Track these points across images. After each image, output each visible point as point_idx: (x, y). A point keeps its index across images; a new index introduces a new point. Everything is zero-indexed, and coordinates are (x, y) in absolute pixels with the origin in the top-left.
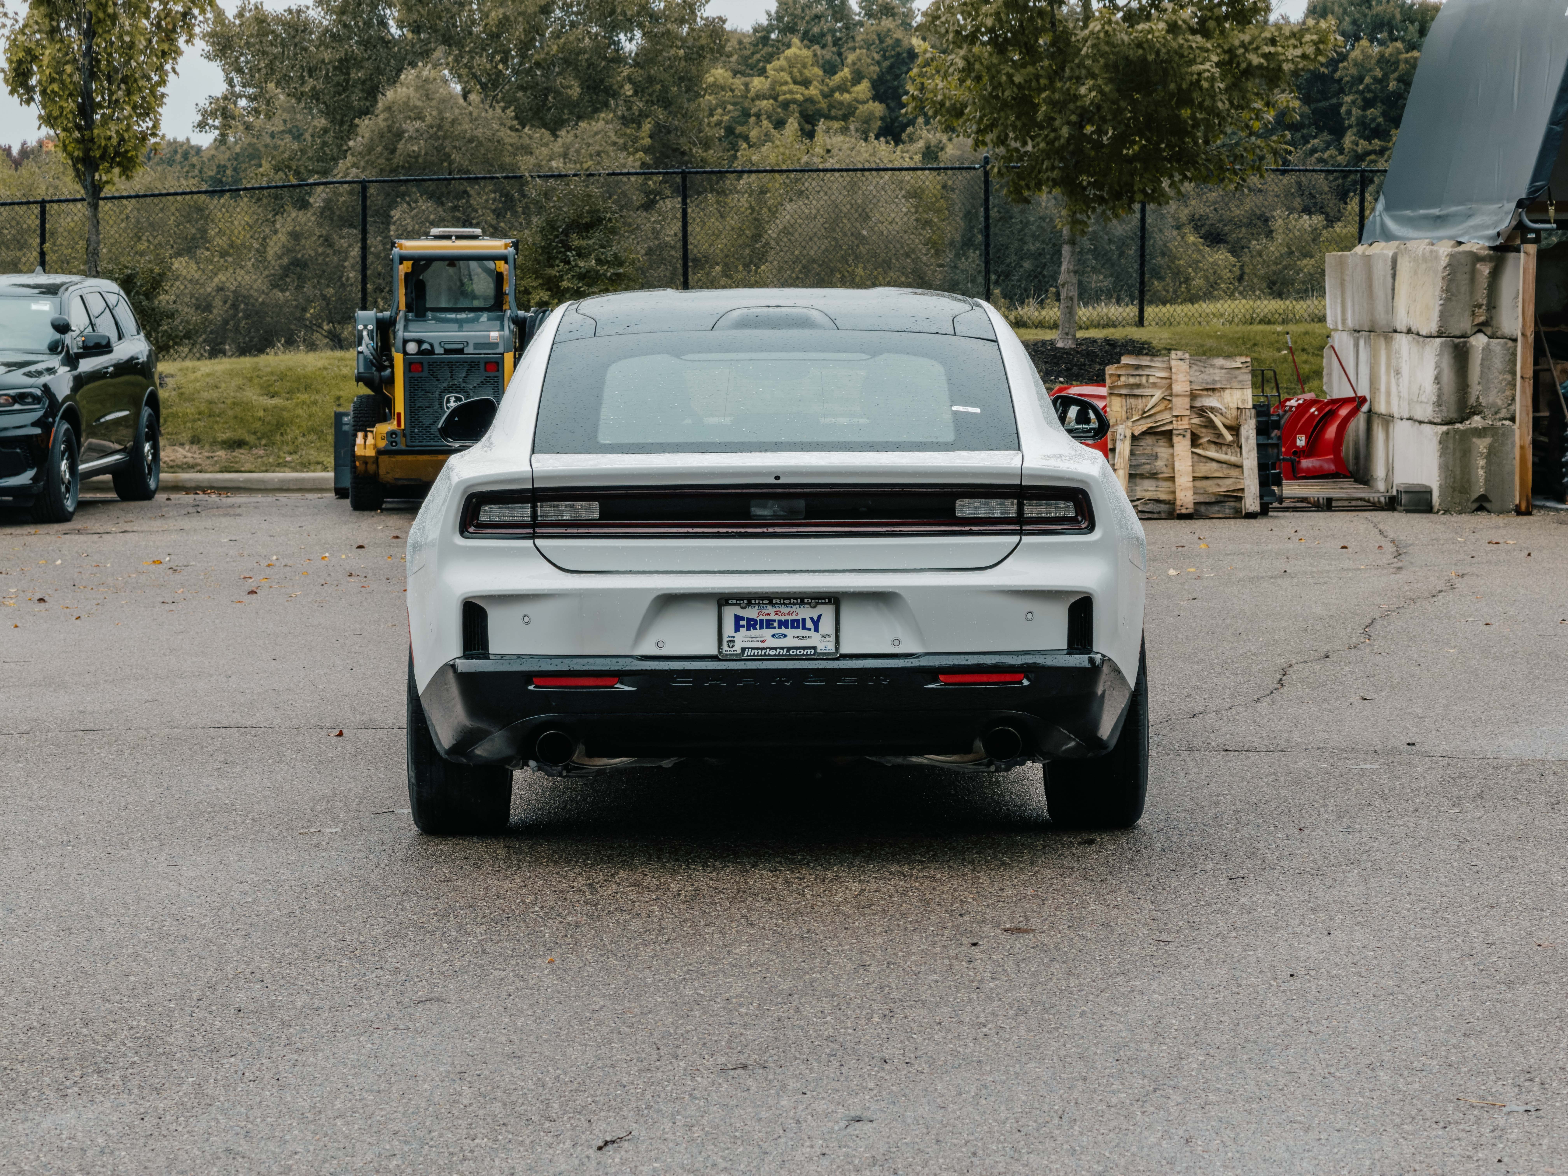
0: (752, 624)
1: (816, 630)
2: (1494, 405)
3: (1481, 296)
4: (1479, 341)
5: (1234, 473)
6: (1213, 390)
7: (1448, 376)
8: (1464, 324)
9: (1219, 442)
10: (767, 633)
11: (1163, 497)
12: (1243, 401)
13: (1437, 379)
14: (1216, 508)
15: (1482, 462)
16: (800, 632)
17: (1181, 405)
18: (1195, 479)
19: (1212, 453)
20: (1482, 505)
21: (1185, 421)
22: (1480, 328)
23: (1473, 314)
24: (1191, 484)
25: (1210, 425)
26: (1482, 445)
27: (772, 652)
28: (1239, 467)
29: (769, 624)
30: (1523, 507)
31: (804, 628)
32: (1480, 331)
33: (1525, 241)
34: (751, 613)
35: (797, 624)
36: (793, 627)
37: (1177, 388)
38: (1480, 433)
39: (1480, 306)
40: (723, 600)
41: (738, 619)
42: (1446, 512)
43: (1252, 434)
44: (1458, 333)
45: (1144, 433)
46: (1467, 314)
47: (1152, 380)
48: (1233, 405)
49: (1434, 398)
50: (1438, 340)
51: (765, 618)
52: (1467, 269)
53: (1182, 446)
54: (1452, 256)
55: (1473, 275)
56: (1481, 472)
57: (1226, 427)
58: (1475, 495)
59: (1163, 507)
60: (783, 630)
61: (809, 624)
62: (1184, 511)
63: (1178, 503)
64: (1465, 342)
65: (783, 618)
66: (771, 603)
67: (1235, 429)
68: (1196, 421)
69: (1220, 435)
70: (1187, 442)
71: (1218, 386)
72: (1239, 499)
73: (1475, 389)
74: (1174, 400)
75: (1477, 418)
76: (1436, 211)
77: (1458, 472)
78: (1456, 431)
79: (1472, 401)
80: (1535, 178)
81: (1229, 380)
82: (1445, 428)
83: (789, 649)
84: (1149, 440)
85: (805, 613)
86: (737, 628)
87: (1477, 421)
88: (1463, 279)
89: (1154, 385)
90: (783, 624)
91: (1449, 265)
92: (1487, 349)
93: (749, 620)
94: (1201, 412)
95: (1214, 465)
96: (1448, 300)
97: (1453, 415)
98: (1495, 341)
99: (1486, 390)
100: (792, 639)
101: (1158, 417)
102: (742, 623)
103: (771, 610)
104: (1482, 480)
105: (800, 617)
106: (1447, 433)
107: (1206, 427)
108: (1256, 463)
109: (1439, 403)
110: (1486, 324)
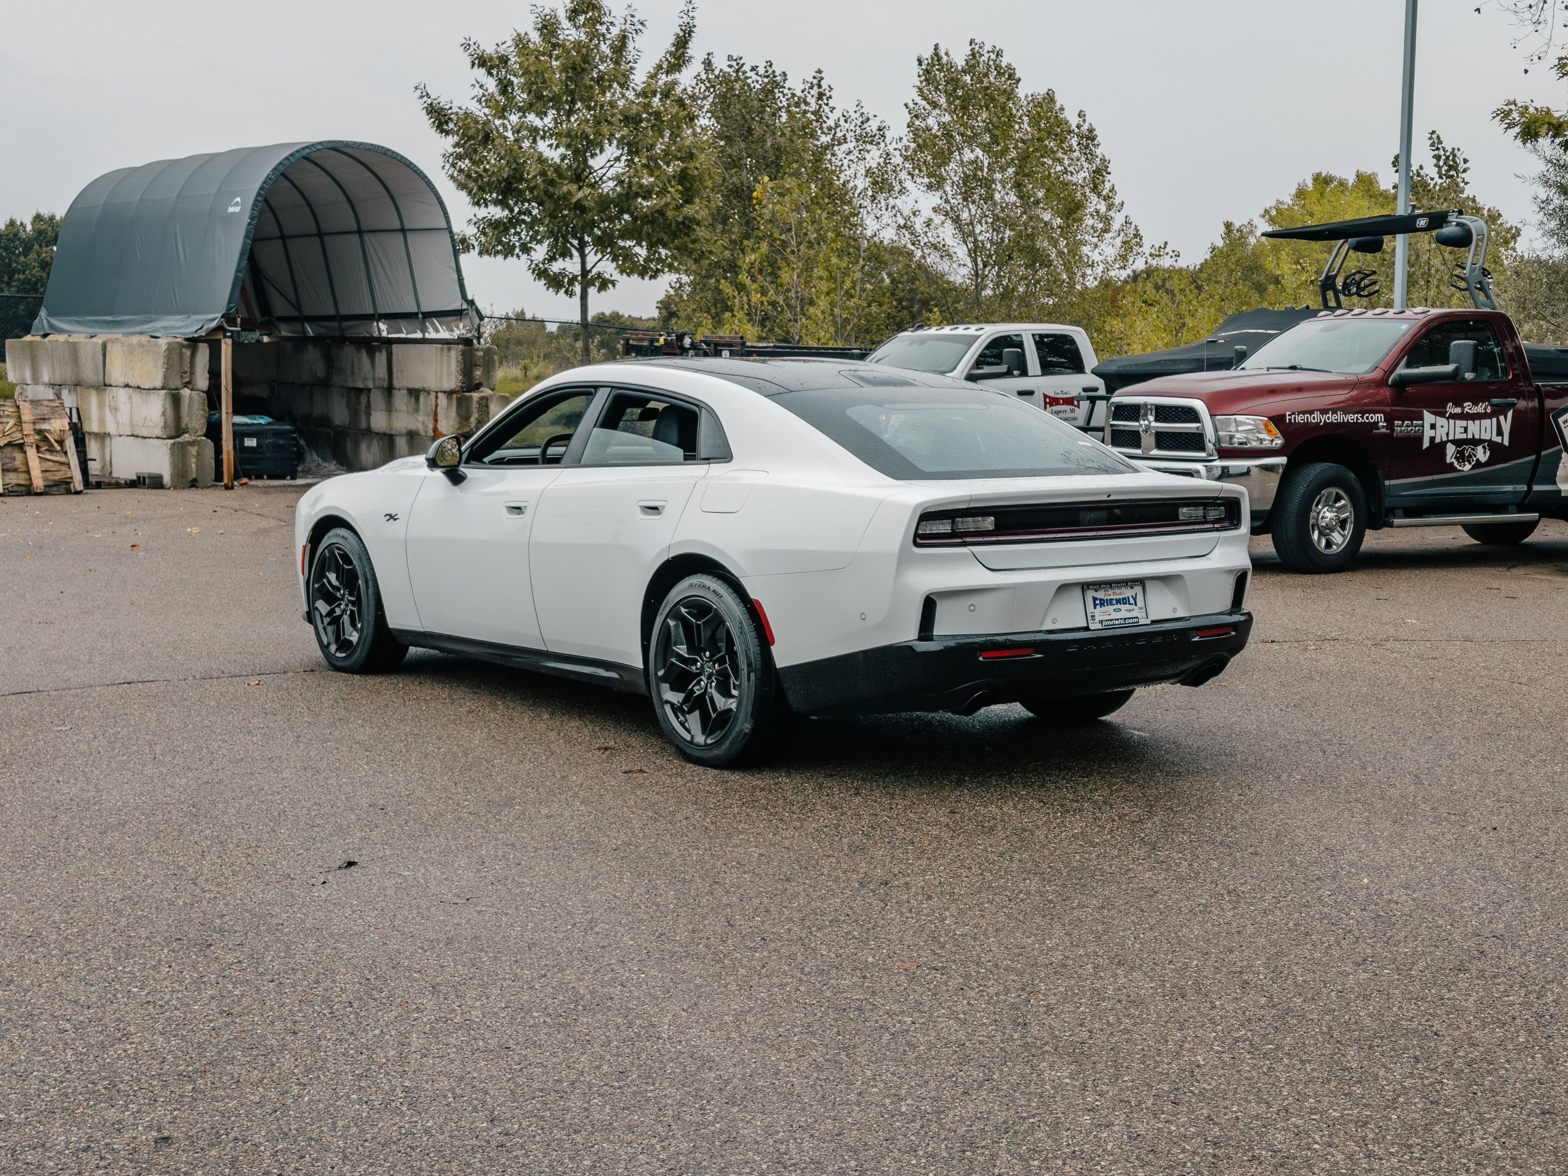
0: (1103, 603)
1: (1136, 605)
2: (195, 428)
3: (187, 367)
4: (186, 392)
5: (64, 468)
6: (44, 419)
7: (170, 412)
8: (177, 382)
9: (51, 450)
10: (1110, 608)
11: (22, 482)
12: (63, 426)
13: (164, 414)
14: (55, 489)
15: (194, 460)
16: (1127, 607)
17: (28, 428)
18: (42, 471)
19: (48, 456)
20: (194, 484)
21: (31, 437)
22: (186, 385)
23: (182, 377)
24: (41, 475)
25: (46, 439)
26: (193, 450)
27: (1117, 622)
28: (68, 465)
29: (1110, 602)
30: (230, 485)
31: (1130, 604)
32: (185, 386)
33: (225, 337)
34: (1100, 595)
35: (1125, 601)
36: (1124, 604)
37: (25, 418)
38: (191, 444)
39: (186, 373)
40: (1085, 586)
41: (1095, 599)
42: (175, 488)
43: (73, 445)
44: (174, 387)
45: (5, 445)
46: (178, 377)
47: (6, 413)
48: (58, 428)
49: (162, 424)
50: (163, 392)
51: (1108, 598)
52: (178, 351)
53: (31, 453)
54: (169, 344)
55: (181, 354)
56: (193, 466)
57: (57, 441)
58: (191, 478)
59: (23, 488)
60: (1119, 606)
61: (1132, 601)
62: (39, 491)
63: (35, 485)
64: (178, 394)
65: (1118, 597)
66: (1111, 587)
67: (61, 442)
68: (37, 437)
69: (52, 445)
70: (34, 450)
71: (47, 417)
72: (69, 483)
73: (185, 420)
74: (23, 425)
75: (187, 435)
76: (109, 318)
77: (180, 465)
78: (179, 443)
79: (183, 425)
80: (229, 302)
81: (53, 413)
82: (172, 441)
83: (1125, 619)
84: (9, 449)
85: (1128, 593)
86: (1095, 606)
87: (186, 437)
88: (176, 358)
89: (8, 416)
90: (1118, 601)
91: (168, 349)
92: (190, 397)
93: (1101, 600)
94: (40, 432)
95: (51, 464)
96: (167, 369)
97: (173, 433)
98: (194, 392)
99: (191, 419)
100: (1124, 612)
101: (13, 435)
102: (1098, 602)
103: (1111, 592)
104: (194, 470)
105: (1126, 596)
106: (174, 444)
107: (43, 441)
108: (77, 462)
109: (165, 427)
110: (189, 383)
